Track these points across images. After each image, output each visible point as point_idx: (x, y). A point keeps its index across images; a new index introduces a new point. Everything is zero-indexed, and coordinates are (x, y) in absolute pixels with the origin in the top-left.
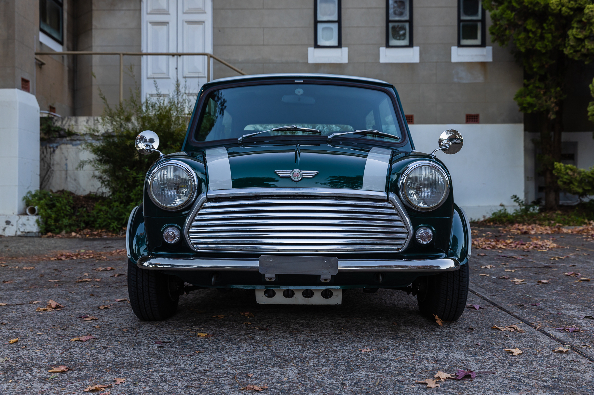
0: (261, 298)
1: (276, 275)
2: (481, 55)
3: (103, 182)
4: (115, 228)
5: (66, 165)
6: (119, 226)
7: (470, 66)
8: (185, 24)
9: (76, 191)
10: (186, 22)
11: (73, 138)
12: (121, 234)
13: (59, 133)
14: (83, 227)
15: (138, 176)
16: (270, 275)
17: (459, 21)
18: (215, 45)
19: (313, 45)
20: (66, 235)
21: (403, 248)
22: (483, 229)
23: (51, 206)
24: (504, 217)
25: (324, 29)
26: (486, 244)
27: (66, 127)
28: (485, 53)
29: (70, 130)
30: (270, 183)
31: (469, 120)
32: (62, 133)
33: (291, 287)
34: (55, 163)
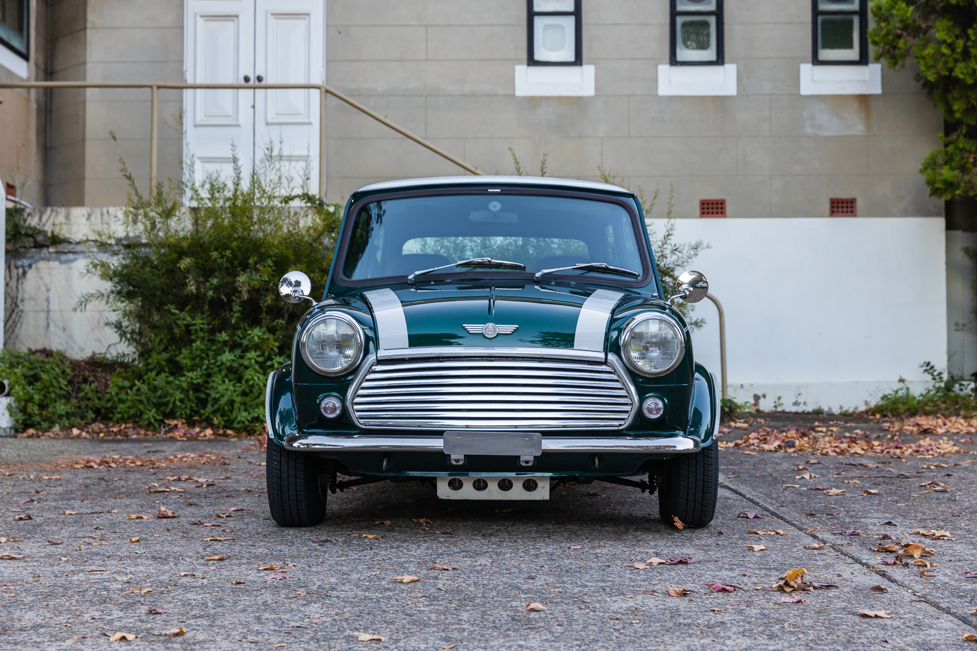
0: (444, 491)
1: (465, 455)
2: (858, 81)
3: (123, 335)
4: (152, 420)
5: (48, 300)
6: (159, 418)
7: (836, 101)
8: (271, 19)
9: (66, 350)
10: (273, 14)
11: (61, 248)
12: (162, 432)
13: (34, 238)
14: (91, 418)
15: (194, 322)
16: (457, 456)
17: (816, 12)
18: (330, 61)
19: (525, 61)
20: (61, 434)
21: (626, 424)
22: (853, 425)
23: (33, 380)
24: (904, 404)
25: (546, 27)
26: (831, 446)
27: (48, 228)
28: (867, 77)
29: (55, 233)
30: (452, 341)
31: (835, 209)
32: (40, 238)
33: (484, 475)
34: (26, 296)
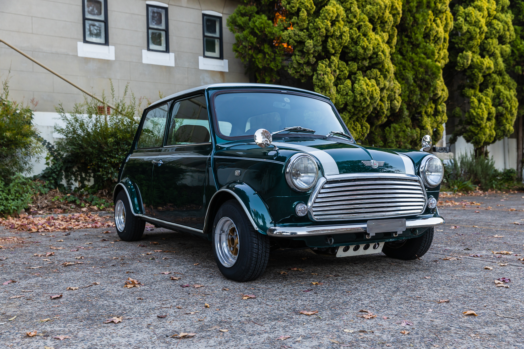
0: (340, 253)
1: (376, 233)
2: (220, 66)
7: (213, 73)
16: (372, 234)
17: (204, 36)
19: (82, 41)
28: (223, 65)
